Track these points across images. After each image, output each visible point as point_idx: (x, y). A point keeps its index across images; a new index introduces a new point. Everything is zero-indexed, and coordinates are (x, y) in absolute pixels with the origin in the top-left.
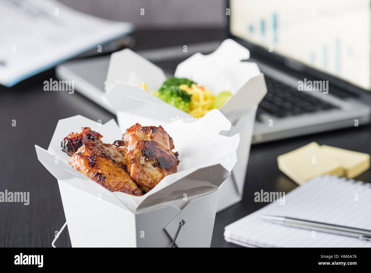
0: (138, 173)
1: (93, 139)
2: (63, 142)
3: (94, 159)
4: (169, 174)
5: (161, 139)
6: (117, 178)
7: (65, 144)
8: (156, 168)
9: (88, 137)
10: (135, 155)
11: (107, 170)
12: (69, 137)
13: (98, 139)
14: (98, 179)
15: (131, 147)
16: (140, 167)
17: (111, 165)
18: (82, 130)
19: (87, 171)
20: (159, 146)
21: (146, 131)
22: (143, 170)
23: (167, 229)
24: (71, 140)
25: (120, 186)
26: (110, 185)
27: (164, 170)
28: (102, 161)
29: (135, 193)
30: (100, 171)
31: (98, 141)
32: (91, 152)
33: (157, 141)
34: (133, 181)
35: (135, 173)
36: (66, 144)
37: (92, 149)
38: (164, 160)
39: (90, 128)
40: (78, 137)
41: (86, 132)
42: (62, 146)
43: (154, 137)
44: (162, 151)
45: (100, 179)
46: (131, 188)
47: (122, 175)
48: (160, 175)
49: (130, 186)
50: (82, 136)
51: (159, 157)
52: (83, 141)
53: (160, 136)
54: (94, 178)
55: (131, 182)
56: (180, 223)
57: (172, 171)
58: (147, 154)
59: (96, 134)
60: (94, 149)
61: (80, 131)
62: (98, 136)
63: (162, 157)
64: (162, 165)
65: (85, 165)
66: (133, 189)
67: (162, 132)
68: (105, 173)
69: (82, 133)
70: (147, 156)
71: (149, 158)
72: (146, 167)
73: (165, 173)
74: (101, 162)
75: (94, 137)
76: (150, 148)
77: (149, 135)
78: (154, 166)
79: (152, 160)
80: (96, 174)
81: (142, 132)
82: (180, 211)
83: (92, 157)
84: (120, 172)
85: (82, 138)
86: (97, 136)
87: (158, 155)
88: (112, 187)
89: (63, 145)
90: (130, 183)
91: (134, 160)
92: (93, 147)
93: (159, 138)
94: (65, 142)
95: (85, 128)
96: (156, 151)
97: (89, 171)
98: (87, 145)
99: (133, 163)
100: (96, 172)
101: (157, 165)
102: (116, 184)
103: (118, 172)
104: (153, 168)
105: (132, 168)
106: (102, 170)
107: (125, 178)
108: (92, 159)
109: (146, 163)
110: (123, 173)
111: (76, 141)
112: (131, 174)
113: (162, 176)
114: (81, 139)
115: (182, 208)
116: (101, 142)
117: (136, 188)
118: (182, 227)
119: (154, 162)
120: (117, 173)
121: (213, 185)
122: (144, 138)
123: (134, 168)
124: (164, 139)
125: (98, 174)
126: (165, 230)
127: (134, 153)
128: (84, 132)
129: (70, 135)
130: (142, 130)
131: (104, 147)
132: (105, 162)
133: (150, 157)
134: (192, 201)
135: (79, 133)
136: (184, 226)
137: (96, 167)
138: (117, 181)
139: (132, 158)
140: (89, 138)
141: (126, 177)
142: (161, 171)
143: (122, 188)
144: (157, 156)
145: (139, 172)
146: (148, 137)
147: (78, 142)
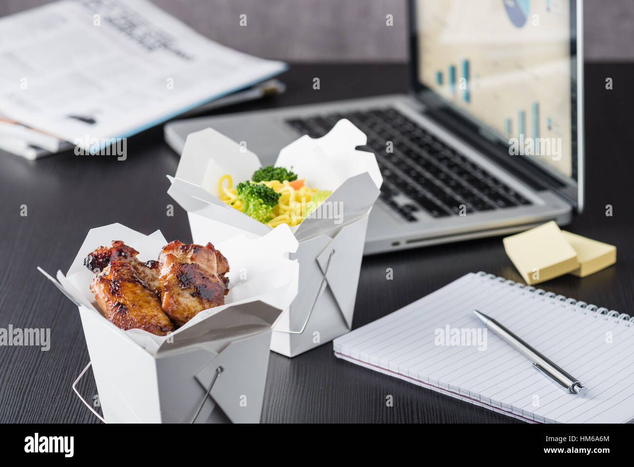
0: (172, 304)
1: (125, 257)
2: (87, 260)
3: (118, 284)
4: (210, 307)
5: (204, 262)
6: (143, 311)
7: (88, 261)
8: (194, 299)
9: (118, 253)
10: (168, 281)
11: (131, 299)
12: (94, 253)
13: (131, 256)
14: (118, 311)
15: (166, 270)
16: (174, 296)
17: (139, 291)
18: (112, 244)
19: (106, 299)
20: (201, 270)
21: (186, 250)
22: (177, 301)
23: (199, 376)
24: (96, 257)
25: (145, 320)
26: (132, 319)
27: (205, 301)
28: (128, 287)
29: (163, 329)
30: (122, 301)
31: (131, 259)
32: (116, 274)
33: (198, 263)
34: (164, 314)
35: (168, 304)
36: (90, 261)
37: (118, 271)
38: (206, 288)
39: (122, 242)
40: (105, 253)
41: (117, 248)
42: (85, 264)
43: (196, 259)
44: (205, 276)
45: (120, 312)
46: (160, 323)
47: (150, 307)
48: (199, 307)
49: (159, 320)
50: (111, 252)
51: (199, 284)
52: (112, 259)
53: (203, 258)
54: (113, 309)
55: (161, 315)
56: (217, 370)
57: (216, 303)
58: (183, 280)
59: (129, 250)
60: (122, 270)
61: (109, 245)
62: (132, 253)
63: (203, 285)
64: (203, 294)
65: (104, 293)
66: (162, 325)
67: (206, 251)
68: (128, 303)
69: (111, 248)
70: (183, 283)
71: (184, 286)
72: (183, 296)
73: (206, 305)
74: (126, 288)
75: (127, 254)
76: (189, 273)
77: (189, 256)
78: (193, 295)
79: (190, 288)
80: (116, 304)
81: (181, 251)
82: (217, 356)
83: (116, 282)
84: (148, 303)
85: (111, 254)
86: (130, 252)
87: (199, 282)
88: (134, 321)
89: (87, 263)
90: (159, 316)
91: (168, 288)
92: (120, 268)
93: (202, 260)
94: (89, 260)
95: (116, 242)
96: (196, 276)
97: (108, 300)
98: (114, 265)
99: (167, 291)
100: (117, 302)
101: (197, 294)
102: (140, 318)
103: (145, 301)
104: (191, 298)
105: (165, 297)
106: (125, 300)
107: (153, 310)
108: (115, 284)
109: (182, 292)
110: (153, 302)
111: (103, 258)
112: (163, 305)
113: (202, 309)
114: (109, 256)
115: (220, 351)
116: (136, 260)
117: (167, 323)
118: (219, 375)
119: (192, 291)
120: (144, 304)
121: (264, 323)
122: (183, 259)
123: (167, 298)
124: (209, 260)
125: (119, 304)
126: (196, 379)
127: (167, 279)
128: (114, 247)
129: (96, 250)
130: (181, 249)
131: (139, 267)
132: (132, 288)
133: (188, 284)
134: (233, 343)
135: (109, 248)
136: (223, 373)
137: (118, 295)
138: (142, 314)
139: (165, 284)
140: (120, 255)
141: (155, 308)
142: (201, 303)
143: (147, 323)
144: (197, 283)
145: (173, 302)
146: (188, 258)
147: (105, 259)
